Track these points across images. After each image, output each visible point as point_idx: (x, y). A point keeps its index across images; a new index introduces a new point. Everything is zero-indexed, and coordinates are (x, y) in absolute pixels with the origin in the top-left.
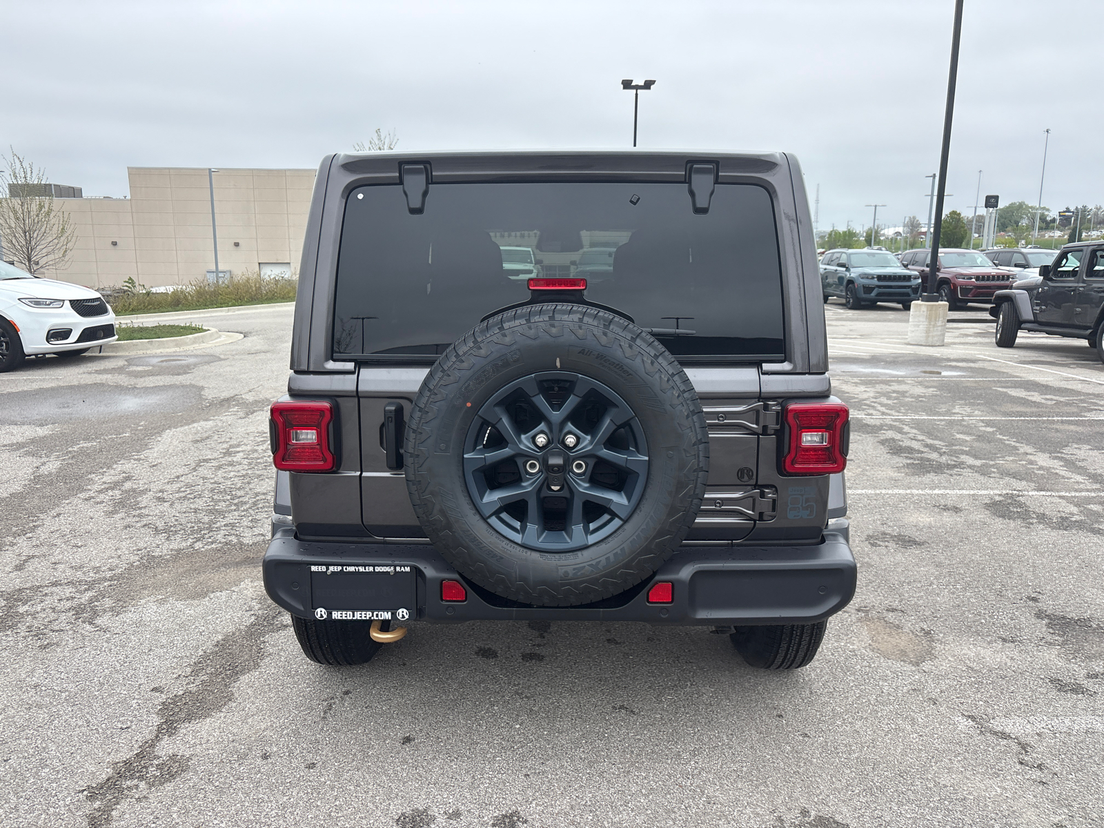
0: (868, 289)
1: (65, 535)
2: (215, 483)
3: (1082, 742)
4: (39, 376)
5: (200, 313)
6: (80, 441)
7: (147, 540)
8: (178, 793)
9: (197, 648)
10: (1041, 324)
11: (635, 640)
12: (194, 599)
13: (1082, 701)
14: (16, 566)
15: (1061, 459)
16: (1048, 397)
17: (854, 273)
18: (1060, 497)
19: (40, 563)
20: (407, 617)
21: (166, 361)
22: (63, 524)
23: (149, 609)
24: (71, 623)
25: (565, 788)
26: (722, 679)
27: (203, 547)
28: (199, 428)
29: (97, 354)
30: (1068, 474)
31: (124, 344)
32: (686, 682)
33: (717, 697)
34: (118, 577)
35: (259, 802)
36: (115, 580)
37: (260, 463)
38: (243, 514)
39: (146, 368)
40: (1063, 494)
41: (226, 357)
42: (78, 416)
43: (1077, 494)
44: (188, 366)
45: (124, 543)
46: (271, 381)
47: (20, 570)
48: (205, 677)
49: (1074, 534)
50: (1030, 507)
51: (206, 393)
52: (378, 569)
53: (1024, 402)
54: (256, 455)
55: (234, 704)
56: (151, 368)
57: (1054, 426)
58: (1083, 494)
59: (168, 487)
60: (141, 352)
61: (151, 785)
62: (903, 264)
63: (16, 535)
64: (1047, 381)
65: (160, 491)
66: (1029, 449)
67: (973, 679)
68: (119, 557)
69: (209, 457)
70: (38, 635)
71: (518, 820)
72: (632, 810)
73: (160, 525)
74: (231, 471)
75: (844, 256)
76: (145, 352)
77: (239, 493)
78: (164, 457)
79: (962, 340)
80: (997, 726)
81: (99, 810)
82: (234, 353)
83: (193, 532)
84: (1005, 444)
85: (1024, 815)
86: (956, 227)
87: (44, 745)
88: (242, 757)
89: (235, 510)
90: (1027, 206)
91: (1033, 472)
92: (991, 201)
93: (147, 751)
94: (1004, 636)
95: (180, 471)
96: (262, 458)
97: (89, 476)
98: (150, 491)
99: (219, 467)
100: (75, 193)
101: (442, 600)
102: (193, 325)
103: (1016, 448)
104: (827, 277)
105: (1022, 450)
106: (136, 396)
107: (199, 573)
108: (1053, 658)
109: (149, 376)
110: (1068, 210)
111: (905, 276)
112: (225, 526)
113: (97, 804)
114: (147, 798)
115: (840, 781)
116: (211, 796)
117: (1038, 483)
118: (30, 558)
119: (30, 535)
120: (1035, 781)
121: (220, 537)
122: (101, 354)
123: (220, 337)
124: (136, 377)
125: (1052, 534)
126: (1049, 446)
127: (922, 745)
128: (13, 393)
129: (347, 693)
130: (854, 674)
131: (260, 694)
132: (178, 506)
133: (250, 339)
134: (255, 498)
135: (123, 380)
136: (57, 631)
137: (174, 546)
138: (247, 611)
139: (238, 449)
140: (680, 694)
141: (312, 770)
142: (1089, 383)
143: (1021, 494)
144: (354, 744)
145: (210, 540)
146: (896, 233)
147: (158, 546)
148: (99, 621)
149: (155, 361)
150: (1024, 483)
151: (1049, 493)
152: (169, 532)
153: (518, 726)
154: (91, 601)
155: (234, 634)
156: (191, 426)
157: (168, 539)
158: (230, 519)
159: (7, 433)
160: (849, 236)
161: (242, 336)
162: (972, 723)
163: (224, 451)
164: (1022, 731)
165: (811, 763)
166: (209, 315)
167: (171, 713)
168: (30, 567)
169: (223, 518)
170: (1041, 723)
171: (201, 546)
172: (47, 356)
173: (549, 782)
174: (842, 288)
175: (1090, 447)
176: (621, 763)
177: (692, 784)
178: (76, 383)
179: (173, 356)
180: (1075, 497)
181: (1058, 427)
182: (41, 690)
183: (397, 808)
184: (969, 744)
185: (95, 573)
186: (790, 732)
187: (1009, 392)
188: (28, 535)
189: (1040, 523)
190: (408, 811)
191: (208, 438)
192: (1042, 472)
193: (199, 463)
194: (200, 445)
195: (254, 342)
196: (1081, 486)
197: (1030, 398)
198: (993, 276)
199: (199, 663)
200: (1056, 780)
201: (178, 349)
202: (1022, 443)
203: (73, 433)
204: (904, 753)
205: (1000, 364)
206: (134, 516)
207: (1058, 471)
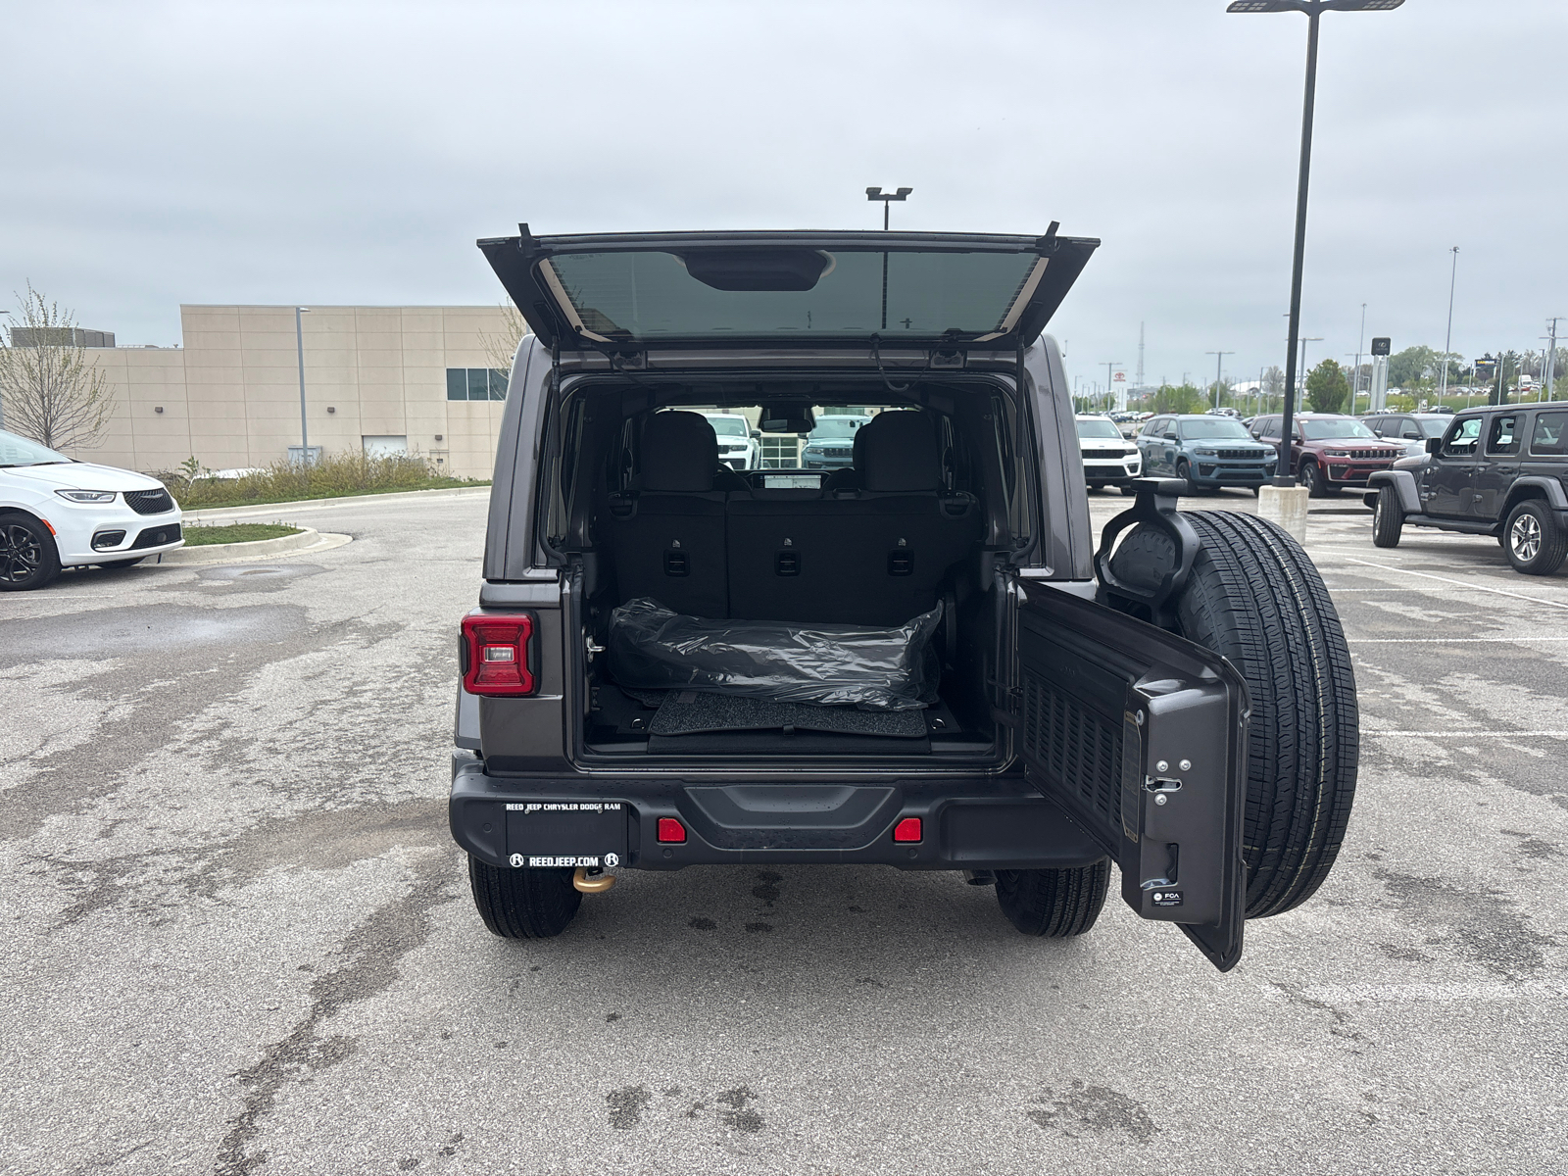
0: (1206, 469)
1: (157, 795)
2: (340, 730)
3: (1408, 1010)
4: (82, 594)
5: (285, 507)
6: (153, 679)
7: (263, 800)
8: (348, 1075)
9: (346, 922)
10: (1431, 516)
11: (884, 907)
12: (333, 867)
13: (1417, 968)
14: (102, 832)
15: (1435, 691)
16: (1432, 613)
17: (1187, 447)
18: (1427, 738)
19: (131, 829)
20: (616, 863)
21: (251, 573)
22: (152, 781)
23: (279, 879)
24: (186, 897)
25: (800, 1064)
26: (989, 949)
27: (336, 808)
28: (308, 661)
29: (156, 565)
30: (1442, 710)
31: (191, 551)
32: (944, 952)
33: (981, 968)
34: (236, 843)
35: (445, 1082)
36: (231, 847)
37: (395, 705)
38: (381, 767)
39: (226, 583)
40: (1429, 734)
41: (332, 567)
42: (145, 647)
43: (1449, 735)
44: (282, 580)
45: (235, 804)
46: (396, 598)
47: (107, 837)
48: (362, 955)
49: (1437, 782)
50: (1386, 750)
51: (311, 615)
52: (583, 807)
53: (1401, 619)
54: (388, 695)
55: (401, 983)
56: (231, 582)
57: (1435, 650)
58: (1458, 734)
59: (279, 735)
60: (215, 561)
61: (314, 1068)
62: (1253, 435)
63: (92, 795)
64: (1434, 592)
65: (270, 741)
66: (1397, 679)
67: (1288, 945)
68: (231, 820)
69: (328, 698)
70: (146, 911)
71: (748, 1095)
72: (879, 1084)
73: (278, 782)
74: (359, 715)
75: (1173, 424)
76: (219, 560)
77: (373, 743)
78: (268, 698)
79: (1331, 538)
80: (1311, 994)
81: (256, 1093)
82: (342, 561)
83: (320, 791)
84: (1366, 672)
85: (1330, 1085)
86: (1331, 382)
87: (178, 1029)
88: (418, 1038)
89: (371, 763)
90: (1430, 352)
91: (1398, 708)
92: (1380, 346)
93: (302, 1033)
94: (1332, 899)
95: (293, 716)
96: (397, 698)
97: (175, 723)
98: (257, 740)
99: (343, 711)
100: (104, 340)
101: (658, 841)
102: (283, 524)
103: (1380, 678)
104: (1150, 452)
105: (1387, 681)
106: (217, 620)
107: (335, 838)
108: (1388, 923)
109: (231, 593)
110: (1488, 357)
111: (1255, 451)
112: (360, 782)
113: (254, 1088)
114: (313, 1080)
115: (1120, 1051)
116: (387, 1077)
117: (1402, 721)
118: (116, 823)
119: (112, 795)
120: (1347, 1051)
121: (356, 795)
122: (160, 565)
123: (320, 540)
124: (214, 594)
125: (1409, 781)
126: (1424, 676)
127: (1219, 1015)
128: (50, 617)
129: (535, 969)
130: (1147, 942)
131: (431, 972)
132: (295, 758)
133: (360, 542)
134: (395, 748)
135: (196, 598)
136: (169, 906)
137: (299, 806)
138: (401, 881)
139: (364, 688)
140: (937, 966)
141: (502, 1050)
142: (1490, 594)
143: (1377, 734)
144: (550, 1022)
145: (344, 799)
146: (1252, 389)
147: (278, 807)
148: (219, 894)
149: (236, 573)
150: (1384, 721)
151: (1414, 733)
152: (290, 790)
153: (743, 1001)
154: (205, 871)
155: (389, 907)
156: (297, 659)
157: (290, 798)
158: (366, 772)
159: (53, 670)
160: (1186, 394)
161: (350, 538)
162: (1280, 991)
163: (347, 690)
164: (1340, 1000)
165: (1088, 1034)
166: (298, 509)
167: (327, 993)
168: (120, 832)
169: (357, 773)
170: (1363, 991)
171: (333, 806)
172: (91, 567)
173: (782, 1057)
174: (1170, 467)
175: (1477, 676)
176: (865, 1038)
177: (948, 1058)
178: (134, 604)
179: (261, 566)
180: (1446, 738)
181: (1439, 651)
182: (163, 971)
183: (607, 1085)
184: (1274, 1013)
185: (205, 839)
186: (1066, 1003)
187: (1382, 607)
188: (109, 795)
189: (1396, 768)
190: (619, 1088)
191: (322, 673)
192: (1408, 708)
193: (317, 705)
194: (313, 683)
195: (366, 547)
196: (1457, 724)
197: (1408, 615)
198: (1375, 451)
199: (352, 939)
200: (1372, 1049)
201: (264, 557)
202: (1389, 672)
203: (143, 669)
204: (1197, 1023)
205: (1374, 570)
206: (242, 771)
207: (1429, 706)
